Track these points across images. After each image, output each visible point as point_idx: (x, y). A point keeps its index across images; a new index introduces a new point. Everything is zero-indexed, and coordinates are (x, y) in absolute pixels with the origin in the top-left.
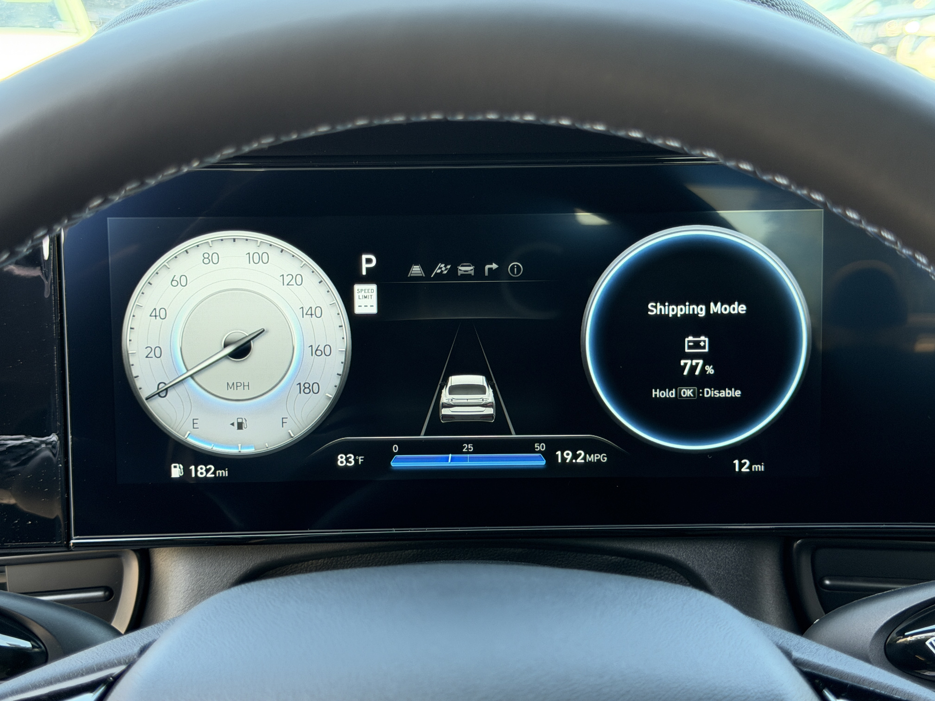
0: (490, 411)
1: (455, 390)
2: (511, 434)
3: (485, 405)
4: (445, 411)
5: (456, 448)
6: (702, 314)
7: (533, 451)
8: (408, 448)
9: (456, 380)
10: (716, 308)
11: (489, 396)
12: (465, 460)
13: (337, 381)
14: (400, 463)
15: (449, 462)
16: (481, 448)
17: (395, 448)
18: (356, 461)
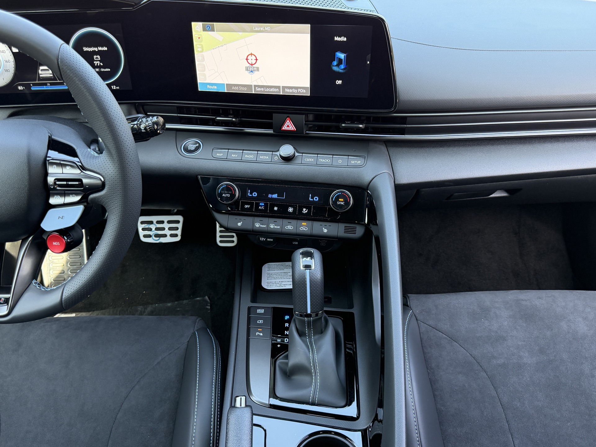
0: (52, 75)
1: (42, 70)
2: (57, 80)
3: (50, 74)
4: (41, 76)
5: (45, 84)
6: (97, 50)
7: (64, 85)
8: (34, 85)
9: (41, 68)
10: (100, 49)
11: (50, 72)
12: (49, 87)
13: (13, 69)
14: (34, 88)
15: (45, 88)
16: (52, 84)
17: (31, 85)
18: (23, 88)
